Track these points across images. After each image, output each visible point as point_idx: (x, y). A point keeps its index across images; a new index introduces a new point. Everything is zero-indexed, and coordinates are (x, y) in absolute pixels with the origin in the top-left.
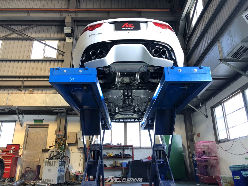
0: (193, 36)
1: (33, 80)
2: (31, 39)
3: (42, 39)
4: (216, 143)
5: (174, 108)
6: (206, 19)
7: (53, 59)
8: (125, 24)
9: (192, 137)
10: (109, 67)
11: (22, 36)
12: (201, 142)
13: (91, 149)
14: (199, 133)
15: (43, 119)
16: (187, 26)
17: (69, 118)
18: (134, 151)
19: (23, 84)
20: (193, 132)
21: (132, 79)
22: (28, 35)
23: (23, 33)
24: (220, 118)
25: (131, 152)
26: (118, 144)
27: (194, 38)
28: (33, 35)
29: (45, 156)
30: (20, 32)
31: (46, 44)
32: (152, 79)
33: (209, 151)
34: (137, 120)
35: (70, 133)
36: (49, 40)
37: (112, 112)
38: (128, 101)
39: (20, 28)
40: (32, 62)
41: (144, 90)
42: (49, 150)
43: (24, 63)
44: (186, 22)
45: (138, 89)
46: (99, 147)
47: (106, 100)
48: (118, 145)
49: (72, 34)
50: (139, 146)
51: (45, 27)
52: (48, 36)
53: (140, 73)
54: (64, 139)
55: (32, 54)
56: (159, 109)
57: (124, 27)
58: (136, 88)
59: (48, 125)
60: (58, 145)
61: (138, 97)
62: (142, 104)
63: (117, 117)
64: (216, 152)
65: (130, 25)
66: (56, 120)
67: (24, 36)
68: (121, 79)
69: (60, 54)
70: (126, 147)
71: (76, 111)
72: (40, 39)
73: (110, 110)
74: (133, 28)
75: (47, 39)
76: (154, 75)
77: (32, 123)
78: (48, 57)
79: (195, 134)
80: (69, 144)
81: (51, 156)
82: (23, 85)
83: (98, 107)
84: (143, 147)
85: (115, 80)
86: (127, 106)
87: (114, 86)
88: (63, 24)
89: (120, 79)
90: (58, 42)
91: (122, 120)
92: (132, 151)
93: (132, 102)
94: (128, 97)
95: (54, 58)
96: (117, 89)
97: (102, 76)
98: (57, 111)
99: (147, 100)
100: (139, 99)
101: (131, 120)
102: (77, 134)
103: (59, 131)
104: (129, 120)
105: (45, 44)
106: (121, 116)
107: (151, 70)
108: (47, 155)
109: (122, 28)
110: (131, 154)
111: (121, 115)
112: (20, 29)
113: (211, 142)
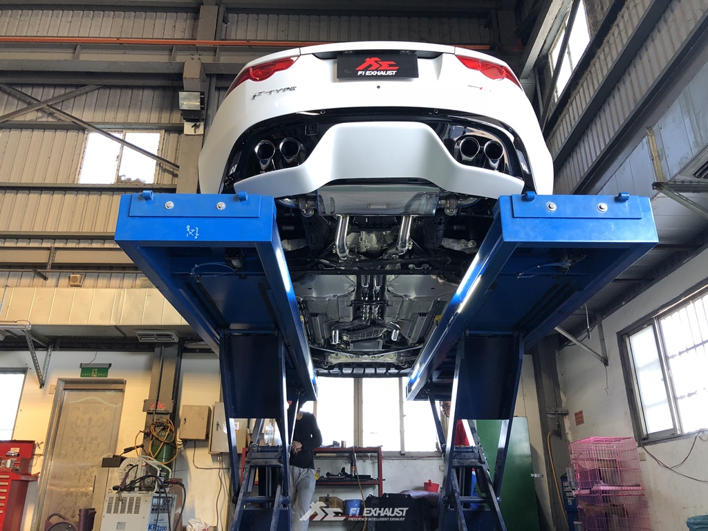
0: (558, 123)
1: (82, 245)
2: (81, 127)
3: (114, 126)
4: (637, 444)
5: (516, 333)
6: (599, 71)
7: (145, 185)
8: (368, 59)
9: (558, 422)
10: (314, 197)
11: (56, 117)
12: (592, 439)
13: (254, 461)
14: (581, 412)
15: (110, 365)
16: (541, 94)
17: (186, 362)
18: (385, 464)
19: (51, 258)
20: (561, 406)
21: (385, 240)
22: (73, 115)
23: (58, 110)
24: (648, 366)
25: (373, 467)
26: (335, 443)
27: (561, 128)
28: (87, 116)
29: (111, 479)
30: (48, 105)
31: (126, 140)
32: (451, 240)
33: (616, 469)
34: (396, 369)
35: (191, 406)
36: (134, 129)
37: (319, 344)
38: (371, 309)
39: (50, 93)
40: (82, 194)
41: (423, 274)
42: (123, 459)
43: (57, 197)
44: (538, 81)
45: (405, 270)
46: (276, 454)
47: (303, 306)
48: (335, 447)
49: (204, 112)
50: (399, 450)
51: (125, 91)
52: (132, 118)
53: (414, 220)
54: (169, 425)
55: (83, 171)
56: (470, 335)
57: (366, 70)
58: (397, 268)
59: (123, 382)
60: (153, 445)
61: (401, 296)
62: (413, 321)
63: (333, 359)
64: (637, 470)
65: (385, 64)
66: (149, 368)
67: (61, 117)
68: (351, 240)
69: (165, 170)
70: (360, 452)
71: (209, 341)
72: (107, 126)
73: (312, 340)
74: (394, 72)
75: (129, 127)
76: (455, 228)
77: (76, 375)
78: (130, 179)
79: (568, 414)
80: (185, 441)
81: (128, 481)
82: (51, 261)
83: (277, 327)
84: (410, 453)
85: (334, 240)
86: (367, 327)
87: (328, 262)
88: (176, 84)
89: (349, 239)
90: (161, 136)
91: (348, 371)
92: (376, 464)
93: (382, 313)
94: (371, 297)
95: (147, 183)
96: (337, 272)
97: (292, 228)
98: (153, 340)
99: (431, 308)
100: (406, 304)
101: (376, 371)
102: (210, 410)
103: (157, 401)
104: (370, 371)
105: (123, 142)
106: (347, 356)
107: (449, 208)
108: (116, 476)
109: (360, 73)
110: (374, 476)
111: (348, 354)
112: (51, 97)
113: (622, 441)
